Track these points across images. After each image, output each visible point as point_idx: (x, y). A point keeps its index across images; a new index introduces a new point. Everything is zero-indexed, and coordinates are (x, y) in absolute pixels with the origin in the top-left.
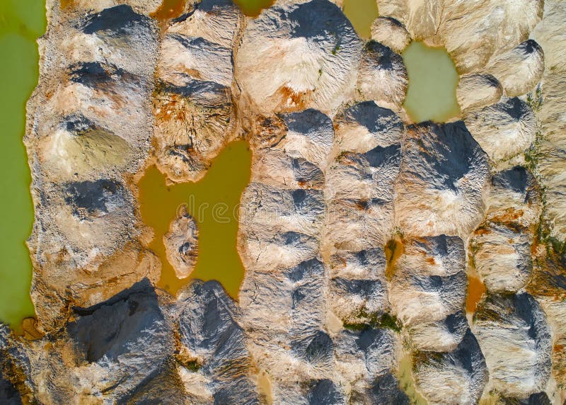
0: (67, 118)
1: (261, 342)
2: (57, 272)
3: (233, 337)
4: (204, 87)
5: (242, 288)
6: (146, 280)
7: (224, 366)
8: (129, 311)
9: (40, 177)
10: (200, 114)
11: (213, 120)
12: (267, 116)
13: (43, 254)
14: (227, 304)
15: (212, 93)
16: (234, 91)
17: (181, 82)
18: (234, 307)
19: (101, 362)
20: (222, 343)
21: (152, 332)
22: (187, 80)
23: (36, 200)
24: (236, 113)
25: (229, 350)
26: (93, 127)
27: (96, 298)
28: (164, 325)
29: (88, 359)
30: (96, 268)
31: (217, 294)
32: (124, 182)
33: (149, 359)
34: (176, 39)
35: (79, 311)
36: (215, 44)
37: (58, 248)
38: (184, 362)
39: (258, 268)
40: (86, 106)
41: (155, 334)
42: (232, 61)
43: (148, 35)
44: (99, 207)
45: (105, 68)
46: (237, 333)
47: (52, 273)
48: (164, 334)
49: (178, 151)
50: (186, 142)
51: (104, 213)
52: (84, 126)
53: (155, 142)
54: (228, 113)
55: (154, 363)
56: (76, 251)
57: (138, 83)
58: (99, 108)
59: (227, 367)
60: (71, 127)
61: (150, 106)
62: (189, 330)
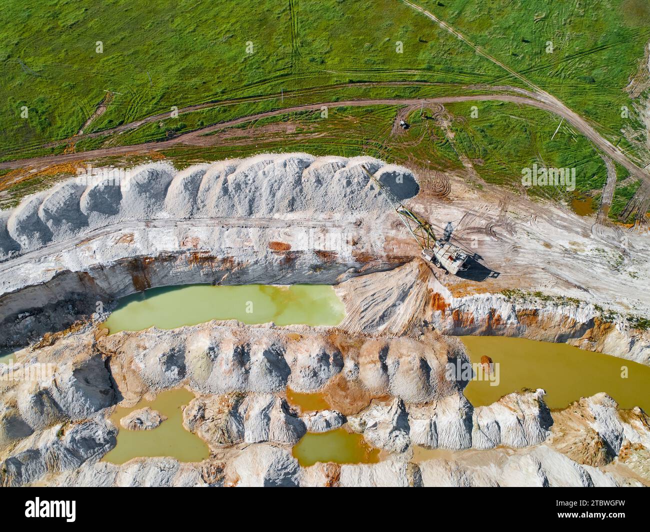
0: (218, 346)
1: (68, 480)
2: (134, 345)
3: (75, 460)
4: (240, 424)
5: (108, 464)
6: (122, 398)
7: (56, 455)
8: (103, 390)
9: (190, 332)
10: (222, 423)
11: (221, 432)
12: (224, 470)
13: (145, 337)
14: (99, 454)
15: (237, 430)
16: (242, 445)
17: (241, 409)
18: (96, 459)
19: (73, 377)
20: (72, 452)
21: (87, 405)
22: (242, 413)
23: (177, 330)
24: (227, 447)
25: (67, 457)
26: (213, 360)
27: (115, 369)
28: (91, 413)
29: (76, 370)
30: (133, 367)
31: (107, 446)
32: (185, 379)
33: (70, 406)
34: (270, 404)
35: (109, 359)
36: (269, 429)
37: (147, 345)
38: (64, 427)
39: (120, 474)
40: (224, 355)
41: (85, 408)
42: (261, 442)
43: (274, 385)
44: (167, 367)
45: (248, 364)
46: (77, 463)
47: (133, 342)
48: (85, 413)
49: (201, 411)
50: (207, 416)
51: (164, 370)
52: (213, 356)
53: (208, 396)
54: (226, 442)
55: (67, 409)
56: (144, 355)
57: (243, 383)
58: (223, 362)
59: (55, 457)
60: (211, 349)
61: (230, 392)
62: (84, 429)
